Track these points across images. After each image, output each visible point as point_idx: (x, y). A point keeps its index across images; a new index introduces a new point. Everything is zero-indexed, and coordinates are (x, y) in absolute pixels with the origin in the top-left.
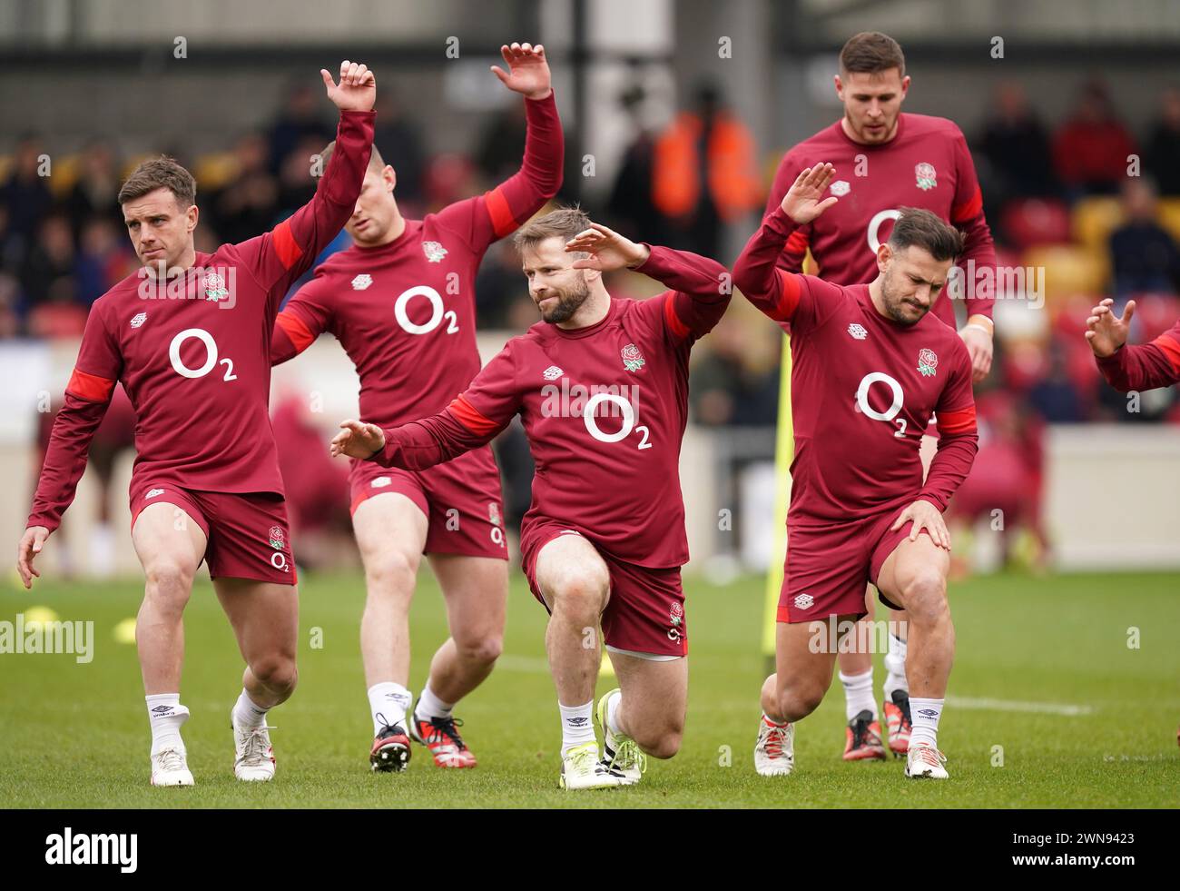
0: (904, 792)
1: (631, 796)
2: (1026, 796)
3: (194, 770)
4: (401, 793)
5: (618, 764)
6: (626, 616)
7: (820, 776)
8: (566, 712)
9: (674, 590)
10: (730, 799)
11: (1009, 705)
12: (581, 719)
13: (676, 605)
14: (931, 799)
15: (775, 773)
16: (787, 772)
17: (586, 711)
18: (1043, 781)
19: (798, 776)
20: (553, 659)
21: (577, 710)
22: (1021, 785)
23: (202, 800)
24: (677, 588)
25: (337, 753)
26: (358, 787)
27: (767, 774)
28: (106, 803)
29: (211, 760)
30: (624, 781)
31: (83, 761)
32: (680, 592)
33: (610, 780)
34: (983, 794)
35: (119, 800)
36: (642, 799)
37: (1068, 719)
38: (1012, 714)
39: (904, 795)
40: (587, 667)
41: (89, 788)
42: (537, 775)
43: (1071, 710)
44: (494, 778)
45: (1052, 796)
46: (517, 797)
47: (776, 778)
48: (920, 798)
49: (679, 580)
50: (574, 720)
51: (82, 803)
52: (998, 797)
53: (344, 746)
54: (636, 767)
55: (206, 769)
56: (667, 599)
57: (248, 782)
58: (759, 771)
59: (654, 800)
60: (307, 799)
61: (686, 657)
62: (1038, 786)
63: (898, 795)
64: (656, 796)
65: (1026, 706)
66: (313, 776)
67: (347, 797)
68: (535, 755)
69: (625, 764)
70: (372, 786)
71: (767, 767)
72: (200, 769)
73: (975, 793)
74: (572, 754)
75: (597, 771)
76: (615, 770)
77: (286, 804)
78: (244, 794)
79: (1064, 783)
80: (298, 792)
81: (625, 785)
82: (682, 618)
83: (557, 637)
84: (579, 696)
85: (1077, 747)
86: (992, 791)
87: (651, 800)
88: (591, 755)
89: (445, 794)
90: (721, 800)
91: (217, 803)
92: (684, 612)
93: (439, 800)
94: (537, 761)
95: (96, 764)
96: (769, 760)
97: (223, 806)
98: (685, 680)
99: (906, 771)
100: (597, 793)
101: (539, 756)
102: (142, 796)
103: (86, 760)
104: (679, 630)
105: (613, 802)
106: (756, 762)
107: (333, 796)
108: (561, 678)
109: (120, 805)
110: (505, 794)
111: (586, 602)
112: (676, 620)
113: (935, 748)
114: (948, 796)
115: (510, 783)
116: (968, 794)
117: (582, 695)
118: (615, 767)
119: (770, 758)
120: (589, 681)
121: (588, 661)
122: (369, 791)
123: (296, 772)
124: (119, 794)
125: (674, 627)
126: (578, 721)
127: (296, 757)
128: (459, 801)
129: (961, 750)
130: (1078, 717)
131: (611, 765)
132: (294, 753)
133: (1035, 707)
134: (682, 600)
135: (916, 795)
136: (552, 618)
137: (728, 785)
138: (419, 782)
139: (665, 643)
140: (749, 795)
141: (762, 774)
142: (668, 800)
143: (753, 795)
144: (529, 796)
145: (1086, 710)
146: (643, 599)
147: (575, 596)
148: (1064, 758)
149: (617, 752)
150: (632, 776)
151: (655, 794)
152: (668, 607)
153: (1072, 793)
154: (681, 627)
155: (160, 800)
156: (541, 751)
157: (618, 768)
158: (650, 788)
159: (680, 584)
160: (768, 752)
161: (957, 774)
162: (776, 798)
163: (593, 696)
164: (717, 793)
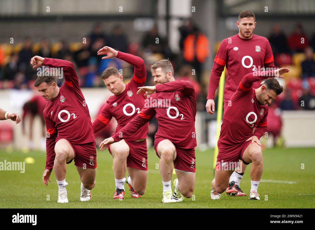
0: (248, 203)
1: (179, 205)
2: (279, 204)
3: (69, 198)
4: (121, 204)
5: (177, 197)
6: (180, 161)
7: (227, 199)
8: (164, 183)
9: (193, 155)
10: (205, 205)
11: (275, 181)
12: (168, 185)
13: (193, 159)
14: (255, 205)
15: (216, 199)
16: (219, 198)
17: (169, 183)
18: (284, 200)
19: (222, 200)
20: (161, 170)
21: (167, 183)
22: (278, 201)
23: (70, 206)
24: (194, 155)
25: (105, 194)
26: (110, 203)
27: (214, 199)
28: (46, 207)
29: (73, 196)
30: (178, 201)
31: (40, 196)
32: (195, 156)
33: (174, 201)
34: (268, 204)
35: (49, 206)
36: (182, 205)
37: (290, 185)
38: (276, 184)
39: (248, 204)
40: (169, 172)
41: (41, 203)
42: (156, 199)
43: (291, 183)
44: (145, 200)
45: (286, 204)
46: (151, 205)
47: (216, 200)
48: (253, 205)
49: (194, 153)
50: (166, 185)
51: (39, 207)
52: (272, 204)
53: (107, 192)
54: (181, 198)
55: (71, 198)
56: (191, 157)
57: (82, 201)
58: (212, 198)
59: (185, 206)
60: (97, 206)
61: (195, 173)
62: (282, 202)
63: (247, 204)
64: (186, 205)
65: (279, 182)
66: (99, 200)
67: (107, 205)
68: (155, 194)
69: (179, 197)
70: (114, 202)
71: (215, 197)
72: (70, 198)
73: (266, 204)
74: (166, 194)
75: (171, 198)
76: (176, 198)
77: (92, 207)
78: (81, 205)
79: (289, 201)
80: (95, 204)
81: (178, 202)
82: (195, 162)
83: (162, 164)
84: (167, 179)
85: (292, 192)
86: (271, 203)
87: (184, 206)
88: (170, 194)
89: (132, 204)
90: (202, 206)
91: (74, 207)
92: (195, 161)
93: (131, 206)
94: (156, 196)
95: (43, 197)
96: (214, 195)
97: (75, 208)
98: (194, 178)
99: (249, 198)
100: (171, 204)
101: (156, 195)
102: (55, 205)
103: (41, 196)
104: (194, 166)
105: (175, 206)
106: (211, 196)
107: (104, 205)
108: (163, 175)
109: (49, 207)
110: (147, 204)
111: (169, 155)
112: (193, 163)
113: (257, 192)
114: (260, 204)
115: (149, 201)
116: (265, 204)
117: (168, 179)
118: (176, 197)
119: (215, 195)
120: (170, 175)
121: (170, 170)
122: (113, 204)
123: (94, 199)
124: (49, 205)
125: (192, 165)
126: (167, 186)
127: (94, 195)
128: (136, 206)
129: (263, 193)
130: (292, 184)
131: (175, 197)
132: (94, 194)
133: (282, 182)
134: (195, 158)
135: (251, 204)
136: (161, 160)
137: (204, 202)
138: (126, 201)
139: (190, 168)
140: (209, 204)
141: (213, 199)
142: (189, 206)
143: (210, 204)
144: (154, 205)
145: (295, 182)
146: (185, 158)
147: (166, 154)
148: (289, 194)
149: (177, 193)
150: (180, 200)
151: (185, 204)
152: (191, 159)
153: (291, 203)
154: (194, 165)
155: (60, 206)
156: (157, 193)
157: (177, 198)
158: (184, 203)
159: (194, 154)
160: (214, 193)
161: (262, 199)
162: (216, 205)
163: (171, 179)
164: (201, 204)
